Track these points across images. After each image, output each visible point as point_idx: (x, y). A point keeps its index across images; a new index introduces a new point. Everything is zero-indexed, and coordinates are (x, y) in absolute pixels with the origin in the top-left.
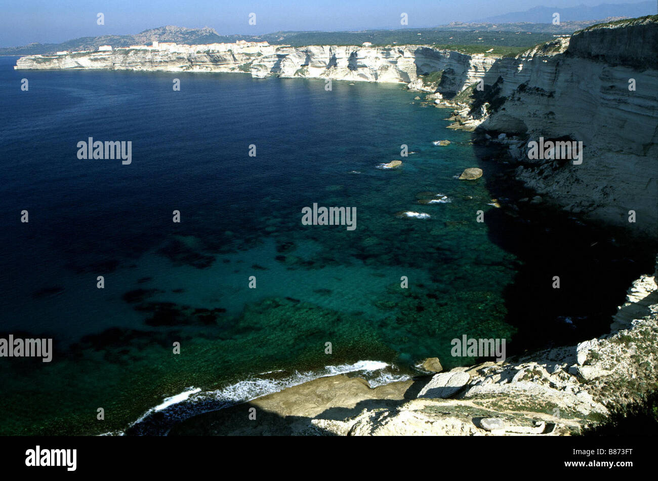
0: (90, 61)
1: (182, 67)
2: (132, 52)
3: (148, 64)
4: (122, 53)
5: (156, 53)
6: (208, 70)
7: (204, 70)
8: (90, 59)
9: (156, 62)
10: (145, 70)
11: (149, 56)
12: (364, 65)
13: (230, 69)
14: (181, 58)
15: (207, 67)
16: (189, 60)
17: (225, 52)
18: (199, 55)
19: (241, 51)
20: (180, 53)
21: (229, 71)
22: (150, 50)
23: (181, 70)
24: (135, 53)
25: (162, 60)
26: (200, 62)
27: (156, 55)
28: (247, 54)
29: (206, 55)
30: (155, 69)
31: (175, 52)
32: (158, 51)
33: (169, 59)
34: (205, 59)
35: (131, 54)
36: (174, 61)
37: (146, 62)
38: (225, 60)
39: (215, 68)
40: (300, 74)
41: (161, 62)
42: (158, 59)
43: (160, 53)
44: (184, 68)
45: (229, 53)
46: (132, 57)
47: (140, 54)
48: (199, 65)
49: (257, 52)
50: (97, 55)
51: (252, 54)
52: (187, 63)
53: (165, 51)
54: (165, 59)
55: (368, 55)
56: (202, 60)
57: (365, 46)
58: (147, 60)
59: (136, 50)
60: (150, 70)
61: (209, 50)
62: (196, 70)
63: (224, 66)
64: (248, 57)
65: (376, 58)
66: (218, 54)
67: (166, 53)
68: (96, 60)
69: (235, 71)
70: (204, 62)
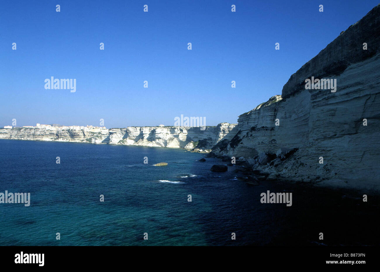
1: (52, 139)
2: (24, 129)
3: (31, 136)
4: (17, 130)
5: (37, 130)
6: (68, 141)
7: (65, 141)
9: (37, 135)
10: (29, 139)
11: (33, 132)
12: (159, 137)
13: (81, 141)
14: (52, 134)
15: (67, 139)
16: (57, 135)
17: (79, 130)
18: (63, 132)
19: (89, 131)
20: (52, 131)
21: (80, 142)
22: (34, 128)
23: (51, 140)
24: (25, 130)
25: (41, 134)
26: (63, 136)
27: (37, 131)
28: (92, 133)
29: (67, 132)
30: (35, 139)
31: (49, 130)
32: (39, 129)
33: (45, 134)
34: (67, 134)
35: (22, 130)
36: (48, 135)
37: (30, 135)
38: (79, 135)
39: (71, 140)
40: (121, 142)
41: (39, 135)
42: (38, 133)
43: (40, 130)
44: (53, 139)
45: (82, 131)
46: (22, 132)
47: (28, 131)
48: (63, 138)
49: (98, 132)
50: (2, 131)
51: (95, 133)
52: (55, 136)
53: (43, 129)
54: (43, 133)
55: (162, 132)
56: (65, 135)
57: (160, 127)
58: (31, 134)
59: (26, 128)
60: (32, 139)
61: (70, 129)
62: (60, 140)
63: (77, 138)
64: (92, 134)
65: (167, 133)
66: (74, 132)
67: (43, 130)
69: (84, 142)
70: (65, 136)
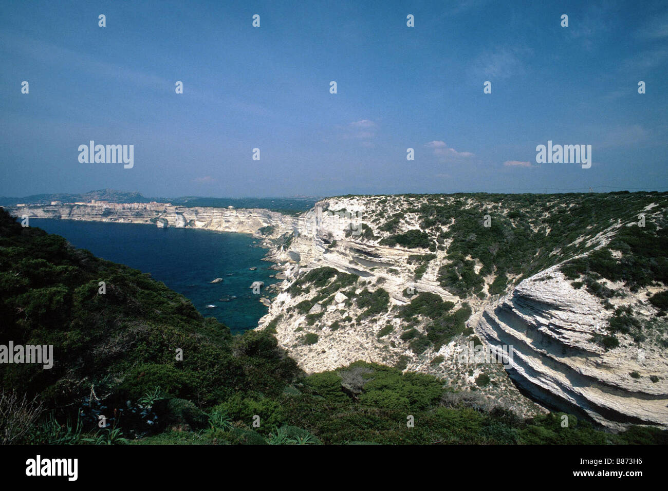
0: (43, 212)
1: (111, 219)
3: (87, 216)
4: (69, 207)
6: (130, 222)
7: (126, 222)
8: (44, 211)
9: (93, 214)
10: (84, 220)
11: (89, 210)
12: (229, 220)
13: (145, 221)
14: (111, 213)
15: (129, 219)
16: (117, 214)
17: (142, 209)
18: (124, 210)
19: (152, 209)
20: (111, 209)
21: (144, 223)
22: (89, 206)
23: (110, 221)
24: (78, 208)
26: (124, 216)
27: (93, 209)
28: (156, 211)
29: (129, 210)
30: (92, 219)
31: (107, 208)
32: (95, 207)
33: (102, 213)
34: (129, 214)
35: (76, 207)
36: (106, 214)
37: (85, 214)
38: (142, 215)
39: (135, 220)
40: (188, 226)
41: (96, 214)
42: (95, 212)
43: (96, 208)
44: (113, 220)
45: (145, 210)
46: (76, 211)
47: (82, 209)
48: (124, 218)
49: (163, 210)
50: (50, 208)
51: (160, 211)
52: (115, 216)
54: (100, 212)
55: (232, 214)
56: (126, 214)
57: (229, 208)
58: (87, 213)
59: (79, 205)
60: (88, 220)
61: (131, 208)
62: (122, 221)
63: (141, 219)
64: (158, 213)
65: (236, 216)
66: (137, 210)
67: (101, 208)
68: (48, 211)
69: (148, 223)
70: (127, 216)
